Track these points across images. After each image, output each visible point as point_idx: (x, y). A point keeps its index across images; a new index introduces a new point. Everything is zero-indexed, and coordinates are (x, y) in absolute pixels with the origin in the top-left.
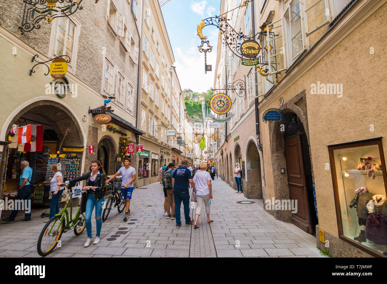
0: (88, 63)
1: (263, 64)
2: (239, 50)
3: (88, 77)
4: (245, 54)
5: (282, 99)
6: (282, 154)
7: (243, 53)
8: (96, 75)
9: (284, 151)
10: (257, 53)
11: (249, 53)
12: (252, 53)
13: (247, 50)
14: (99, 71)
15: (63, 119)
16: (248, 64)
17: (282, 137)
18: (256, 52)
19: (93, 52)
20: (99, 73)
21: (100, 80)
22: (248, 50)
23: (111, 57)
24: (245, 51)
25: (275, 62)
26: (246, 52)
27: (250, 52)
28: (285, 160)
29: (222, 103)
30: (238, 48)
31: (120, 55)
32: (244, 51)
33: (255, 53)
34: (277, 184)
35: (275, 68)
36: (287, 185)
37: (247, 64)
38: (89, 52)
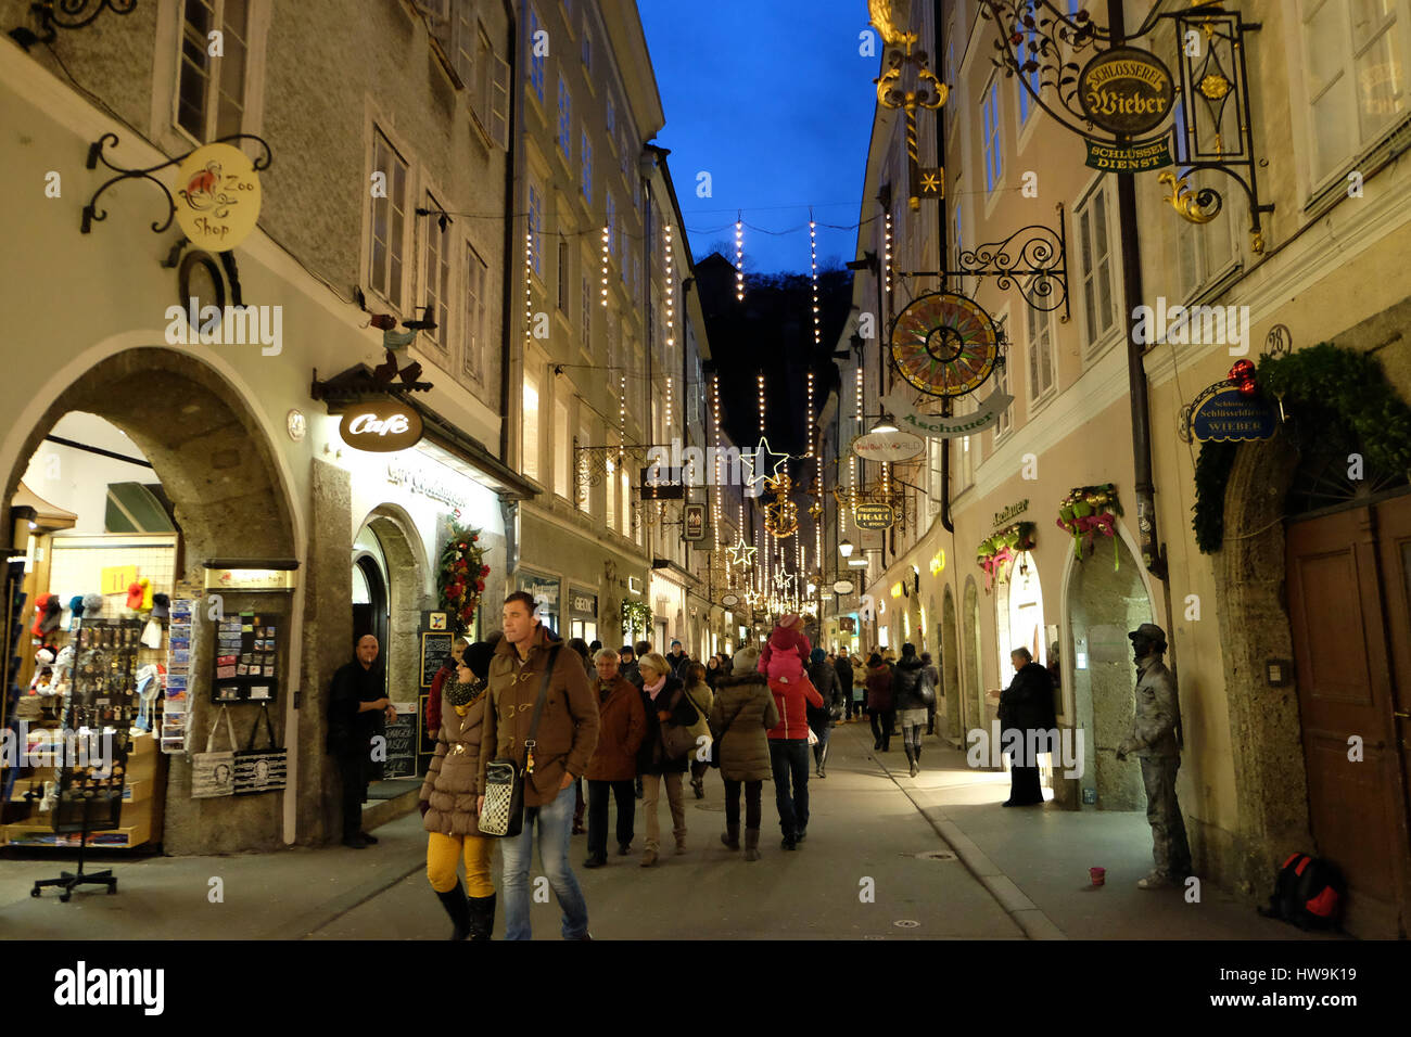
0: (307, 157)
1: (1188, 163)
2: (1070, 97)
3: (307, 225)
4: (1100, 113)
5: (1283, 332)
6: (1272, 596)
7: (1094, 110)
8: (336, 213)
9: (1283, 577)
10: (1160, 110)
11: (1122, 111)
12: (1135, 114)
13: (1110, 99)
14: (350, 195)
15: (207, 434)
16: (1116, 164)
17: (1273, 510)
18: (1154, 106)
19: (326, 100)
20: (350, 203)
21: (351, 236)
22: (1114, 97)
23: (396, 121)
24: (1104, 102)
25: (1245, 157)
26: (1109, 108)
27: (1124, 106)
28: (1287, 621)
29: (949, 338)
30: (1067, 89)
31: (433, 107)
32: (1095, 102)
33: (1151, 111)
34: (1246, 736)
35: (1250, 187)
36: (1294, 740)
37: (1112, 166)
38: (307, 104)
